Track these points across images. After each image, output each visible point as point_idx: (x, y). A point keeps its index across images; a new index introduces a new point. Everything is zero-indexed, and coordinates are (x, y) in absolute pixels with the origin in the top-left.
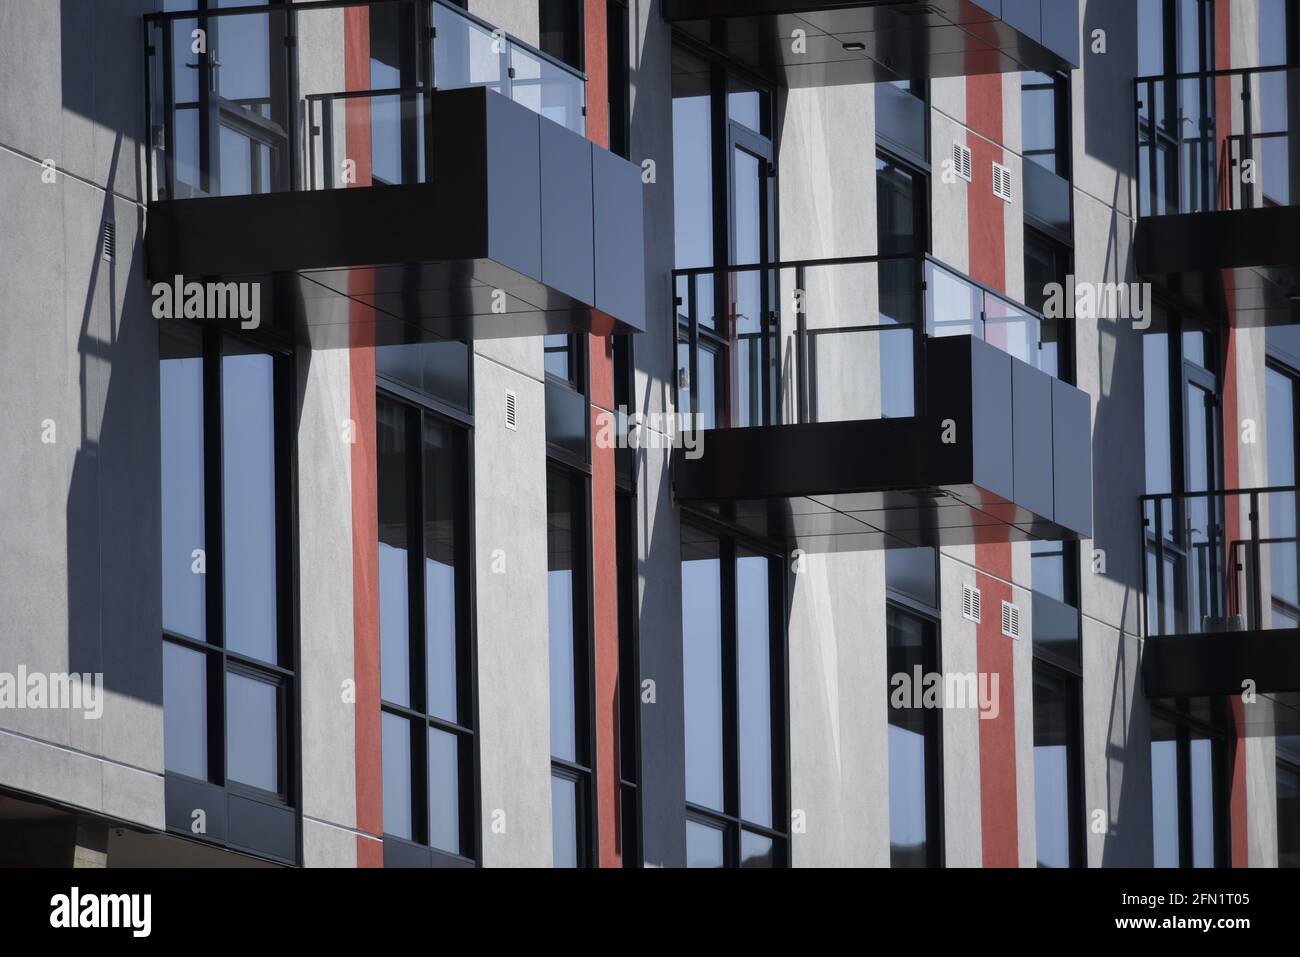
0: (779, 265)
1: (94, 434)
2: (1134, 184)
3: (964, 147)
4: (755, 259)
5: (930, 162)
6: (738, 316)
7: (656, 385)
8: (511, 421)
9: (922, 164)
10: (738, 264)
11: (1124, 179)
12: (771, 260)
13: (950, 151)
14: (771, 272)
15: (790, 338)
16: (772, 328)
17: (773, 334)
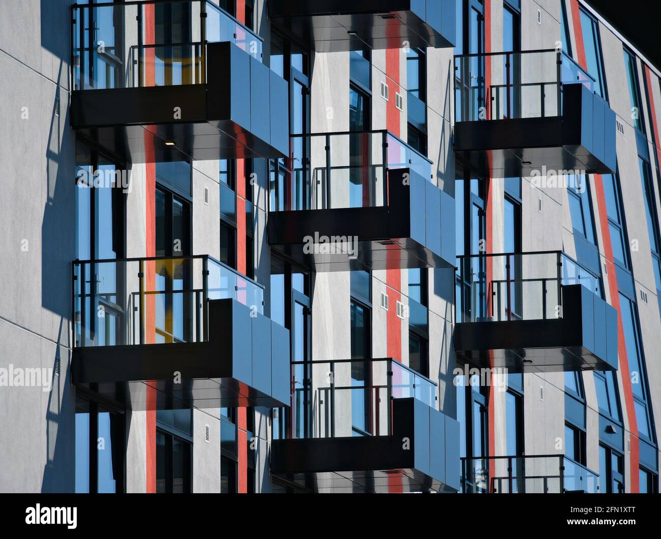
0: (312, 362)
1: (51, 457)
2: (453, 307)
3: (385, 295)
4: (302, 360)
5: (372, 303)
6: (296, 382)
7: (264, 417)
8: (207, 439)
9: (368, 304)
10: (296, 361)
11: (449, 305)
12: (309, 360)
13: (380, 297)
14: (309, 365)
15: (316, 391)
16: (309, 387)
17: (309, 389)
